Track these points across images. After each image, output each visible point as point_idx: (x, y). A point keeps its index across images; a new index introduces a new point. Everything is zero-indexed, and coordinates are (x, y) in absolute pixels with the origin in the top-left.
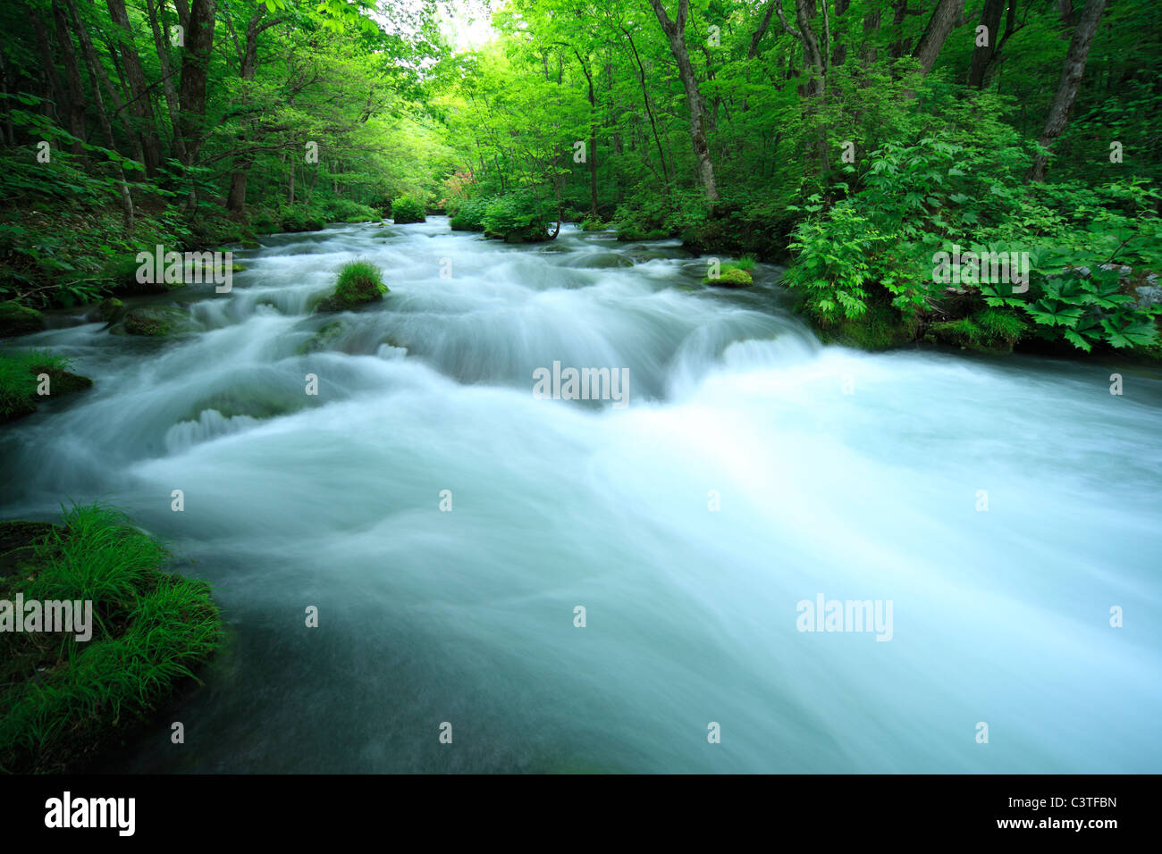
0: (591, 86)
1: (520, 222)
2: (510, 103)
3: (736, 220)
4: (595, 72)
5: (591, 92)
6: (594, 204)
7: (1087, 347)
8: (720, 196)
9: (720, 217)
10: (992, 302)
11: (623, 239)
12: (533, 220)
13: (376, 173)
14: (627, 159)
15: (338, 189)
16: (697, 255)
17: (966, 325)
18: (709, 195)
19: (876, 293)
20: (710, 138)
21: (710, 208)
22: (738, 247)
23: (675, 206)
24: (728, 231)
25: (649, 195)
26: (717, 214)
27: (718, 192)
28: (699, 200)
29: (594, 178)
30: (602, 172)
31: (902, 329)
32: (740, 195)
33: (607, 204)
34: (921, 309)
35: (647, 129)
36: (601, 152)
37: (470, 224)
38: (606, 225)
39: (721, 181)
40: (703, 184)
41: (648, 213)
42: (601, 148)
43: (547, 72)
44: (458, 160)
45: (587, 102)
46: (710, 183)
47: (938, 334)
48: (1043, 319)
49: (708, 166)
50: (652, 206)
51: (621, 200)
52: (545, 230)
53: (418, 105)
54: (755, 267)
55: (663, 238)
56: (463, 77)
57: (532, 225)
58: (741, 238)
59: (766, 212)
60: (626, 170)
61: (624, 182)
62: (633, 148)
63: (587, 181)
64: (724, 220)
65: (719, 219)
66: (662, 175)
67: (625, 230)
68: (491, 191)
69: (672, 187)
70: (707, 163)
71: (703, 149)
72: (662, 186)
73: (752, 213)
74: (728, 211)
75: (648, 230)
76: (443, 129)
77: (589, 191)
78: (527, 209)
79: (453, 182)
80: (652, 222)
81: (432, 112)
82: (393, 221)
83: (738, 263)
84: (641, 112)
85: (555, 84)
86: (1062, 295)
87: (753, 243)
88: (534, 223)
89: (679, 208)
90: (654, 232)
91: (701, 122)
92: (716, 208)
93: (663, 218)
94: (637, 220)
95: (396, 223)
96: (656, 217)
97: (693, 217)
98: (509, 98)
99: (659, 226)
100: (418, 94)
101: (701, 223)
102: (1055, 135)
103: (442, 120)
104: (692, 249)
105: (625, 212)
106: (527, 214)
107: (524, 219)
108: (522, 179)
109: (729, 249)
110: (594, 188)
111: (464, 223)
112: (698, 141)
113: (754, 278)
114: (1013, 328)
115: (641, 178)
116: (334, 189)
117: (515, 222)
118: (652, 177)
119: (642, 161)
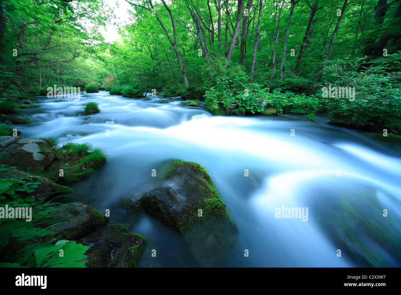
0: (152, 54)
1: (134, 92)
2: (129, 58)
3: (194, 91)
4: (152, 50)
5: (152, 56)
6: (155, 87)
7: (254, 113)
8: (189, 85)
9: (190, 90)
10: (240, 105)
11: (165, 96)
12: (139, 91)
13: (75, 76)
14: (164, 75)
15: (60, 81)
16: (185, 100)
17: (237, 110)
18: (187, 84)
19: (221, 105)
20: (185, 71)
21: (187, 88)
22: (195, 97)
23: (179, 87)
24: (192, 94)
25: (171, 85)
26: (189, 90)
27: (189, 84)
28: (184, 86)
29: (155, 80)
30: (157, 78)
31: (226, 112)
32: (194, 85)
33: (159, 87)
34: (229, 108)
35: (169, 67)
36: (156, 73)
37: (117, 93)
38: (160, 93)
39: (190, 81)
40: (185, 82)
41: (172, 89)
42: (156, 71)
43: (137, 49)
44: (108, 73)
45: (151, 59)
46: (187, 82)
47: (232, 112)
48: (248, 108)
49: (186, 78)
50: (173, 87)
51: (163, 86)
52: (142, 94)
53: (93, 55)
54: (199, 102)
55: (176, 96)
56: (110, 48)
57: (138, 93)
58: (196, 95)
59: (200, 89)
60: (164, 78)
61: (164, 81)
62: (165, 72)
63: (153, 81)
64: (191, 91)
65: (190, 91)
66: (174, 80)
67: (166, 94)
68: (122, 83)
69: (177, 83)
70: (185, 77)
71: (184, 74)
72: (175, 82)
73: (197, 89)
74: (192, 89)
75: (172, 94)
76: (103, 63)
77: (154, 83)
78: (136, 88)
79: (107, 80)
80: (173, 92)
81: (100, 58)
82: (86, 92)
83: (195, 101)
84: (166, 62)
85: (141, 53)
86: (250, 103)
87: (198, 96)
88: (139, 92)
89: (180, 88)
90: (173, 95)
91: (183, 67)
92: (189, 88)
93: (176, 91)
94: (169, 92)
95: (87, 93)
96: (174, 90)
97: (183, 90)
98: (128, 57)
99: (175, 93)
100: (93, 51)
101: (185, 92)
102: (253, 74)
103: (103, 61)
104: (184, 98)
105: (165, 89)
106: (136, 89)
107: (136, 91)
108: (133, 80)
109: (193, 98)
110: (155, 82)
111: (115, 93)
112: (183, 72)
113: (198, 104)
114: (243, 110)
115: (169, 80)
116: (58, 81)
117: (133, 92)
118: (172, 80)
119: (169, 76)
